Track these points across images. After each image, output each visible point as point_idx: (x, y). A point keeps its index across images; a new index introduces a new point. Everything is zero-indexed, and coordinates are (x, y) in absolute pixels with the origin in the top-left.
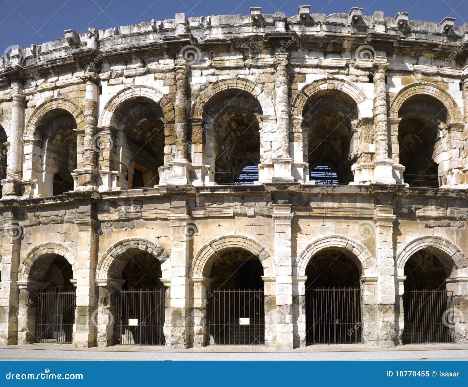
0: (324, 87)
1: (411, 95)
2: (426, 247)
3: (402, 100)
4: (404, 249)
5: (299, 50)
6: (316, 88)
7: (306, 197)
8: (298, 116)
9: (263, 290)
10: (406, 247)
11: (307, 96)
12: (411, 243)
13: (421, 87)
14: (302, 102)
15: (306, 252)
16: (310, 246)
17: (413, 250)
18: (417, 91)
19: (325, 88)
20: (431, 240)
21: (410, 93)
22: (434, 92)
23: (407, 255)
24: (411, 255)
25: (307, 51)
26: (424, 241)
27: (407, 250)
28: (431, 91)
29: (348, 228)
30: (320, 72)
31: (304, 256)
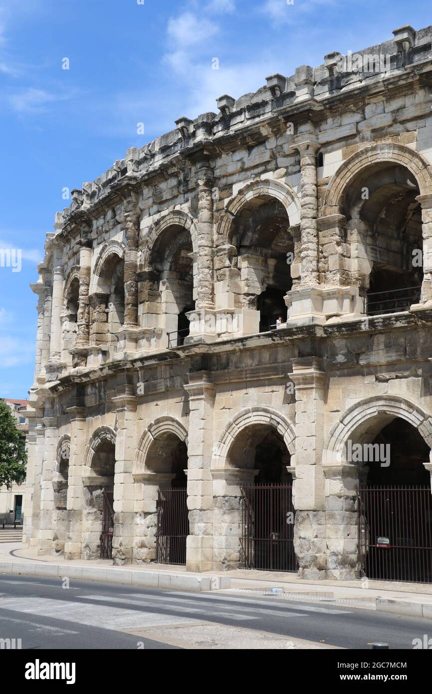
0: (250, 196)
1: (356, 172)
2: (376, 414)
3: (343, 183)
4: (342, 422)
5: (223, 156)
6: (241, 201)
7: (225, 356)
8: (224, 244)
9: (186, 489)
10: (344, 418)
11: (232, 214)
12: (351, 410)
13: (369, 154)
14: (227, 224)
15: (227, 433)
16: (230, 425)
17: (354, 421)
18: (363, 162)
19: (252, 197)
20: (382, 403)
21: (354, 169)
22: (390, 155)
23: (346, 429)
24: (352, 429)
25: (231, 153)
26: (371, 405)
27: (346, 422)
28: (386, 155)
29: (272, 395)
30: (245, 176)
31: (224, 439)
